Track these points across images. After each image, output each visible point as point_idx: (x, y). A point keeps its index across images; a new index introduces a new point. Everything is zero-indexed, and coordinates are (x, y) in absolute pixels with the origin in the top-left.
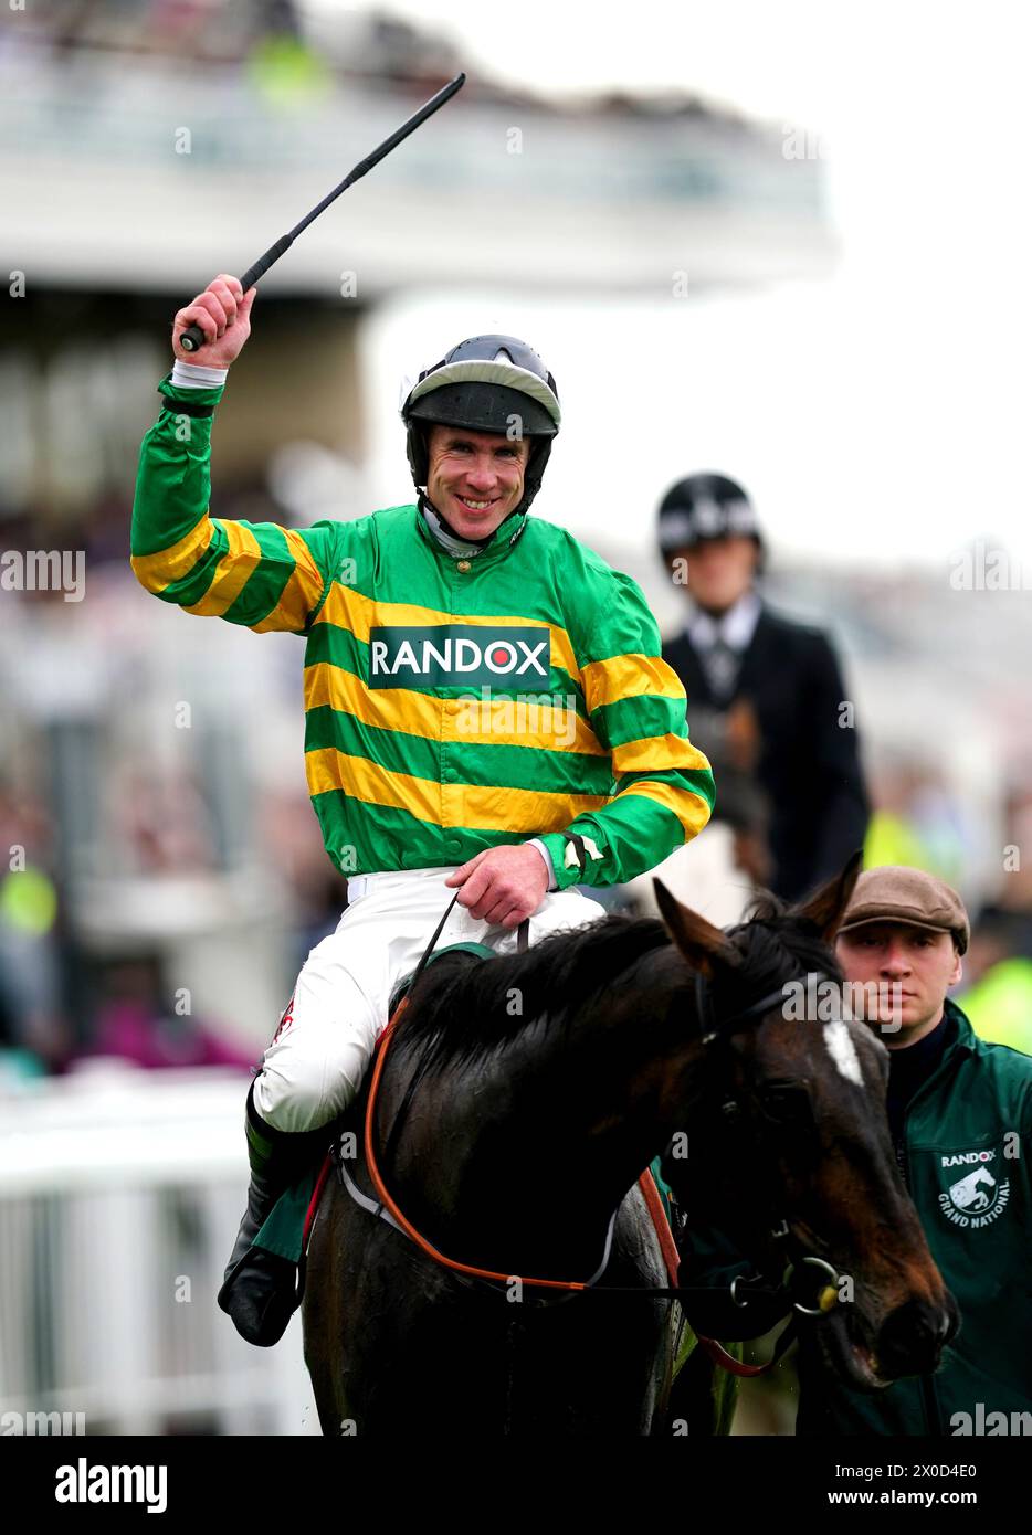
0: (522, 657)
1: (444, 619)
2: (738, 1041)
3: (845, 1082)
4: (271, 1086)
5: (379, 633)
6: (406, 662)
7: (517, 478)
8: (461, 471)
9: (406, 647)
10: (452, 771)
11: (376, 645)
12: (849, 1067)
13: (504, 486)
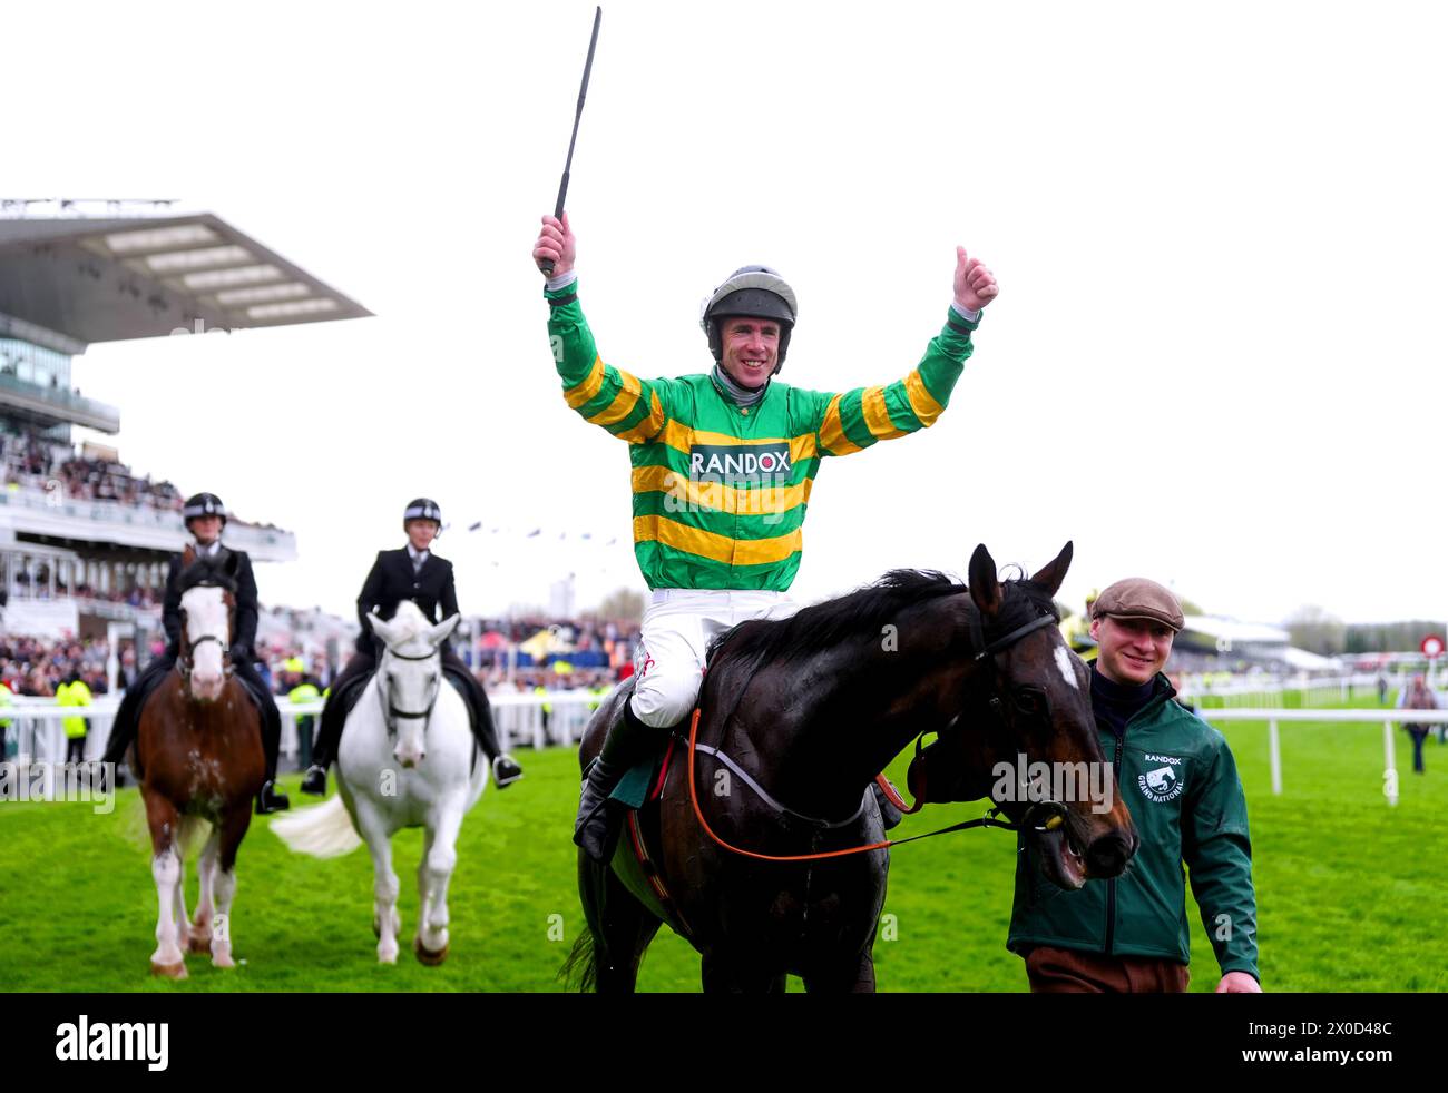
0: (778, 461)
1: (738, 442)
2: (999, 659)
3: (1068, 686)
4: (649, 699)
5: (696, 448)
6: (715, 466)
7: (774, 348)
8: (744, 344)
9: (715, 457)
10: (742, 532)
11: (695, 455)
12: (1070, 677)
13: (768, 351)
